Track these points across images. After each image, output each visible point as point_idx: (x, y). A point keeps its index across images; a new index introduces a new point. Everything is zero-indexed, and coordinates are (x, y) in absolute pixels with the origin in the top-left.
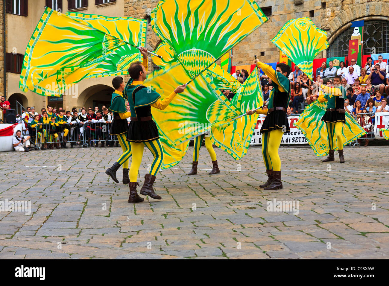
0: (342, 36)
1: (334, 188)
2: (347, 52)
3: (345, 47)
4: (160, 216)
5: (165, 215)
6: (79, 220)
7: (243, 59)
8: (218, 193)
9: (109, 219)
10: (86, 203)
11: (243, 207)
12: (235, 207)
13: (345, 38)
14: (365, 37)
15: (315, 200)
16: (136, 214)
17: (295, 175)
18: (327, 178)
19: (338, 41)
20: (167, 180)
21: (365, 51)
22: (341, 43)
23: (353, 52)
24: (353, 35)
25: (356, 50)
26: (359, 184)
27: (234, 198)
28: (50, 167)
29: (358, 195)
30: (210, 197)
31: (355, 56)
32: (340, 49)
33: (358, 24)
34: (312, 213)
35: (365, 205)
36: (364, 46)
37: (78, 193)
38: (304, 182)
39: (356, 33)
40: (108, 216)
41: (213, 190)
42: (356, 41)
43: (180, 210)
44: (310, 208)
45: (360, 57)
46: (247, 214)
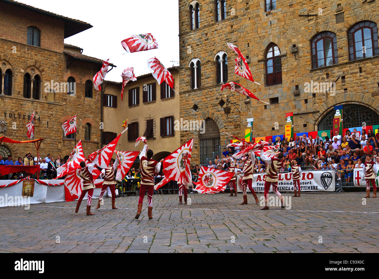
0: (328, 116)
1: (326, 225)
2: (332, 127)
3: (330, 123)
4: (204, 246)
5: (208, 245)
6: (150, 248)
7: (260, 133)
8: (245, 229)
9: (170, 248)
10: (154, 236)
11: (262, 239)
12: (256, 239)
13: (330, 117)
14: (344, 116)
15: (312, 234)
16: (188, 244)
17: (298, 215)
18: (321, 217)
19: (325, 120)
20: (210, 219)
21: (344, 126)
22: (327, 121)
23: (336, 126)
24: (336, 115)
25: (338, 125)
26: (344, 221)
27: (255, 232)
28: (131, 209)
29: (343, 230)
30: (239, 231)
31: (338, 129)
32: (327, 124)
33: (338, 108)
34: (311, 244)
35: (348, 238)
36: (344, 122)
37: (149, 229)
38: (305, 220)
39: (338, 114)
40: (169, 246)
41: (241, 226)
42: (338, 119)
43: (218, 242)
44: (309, 240)
45: (341, 130)
46: (264, 245)
